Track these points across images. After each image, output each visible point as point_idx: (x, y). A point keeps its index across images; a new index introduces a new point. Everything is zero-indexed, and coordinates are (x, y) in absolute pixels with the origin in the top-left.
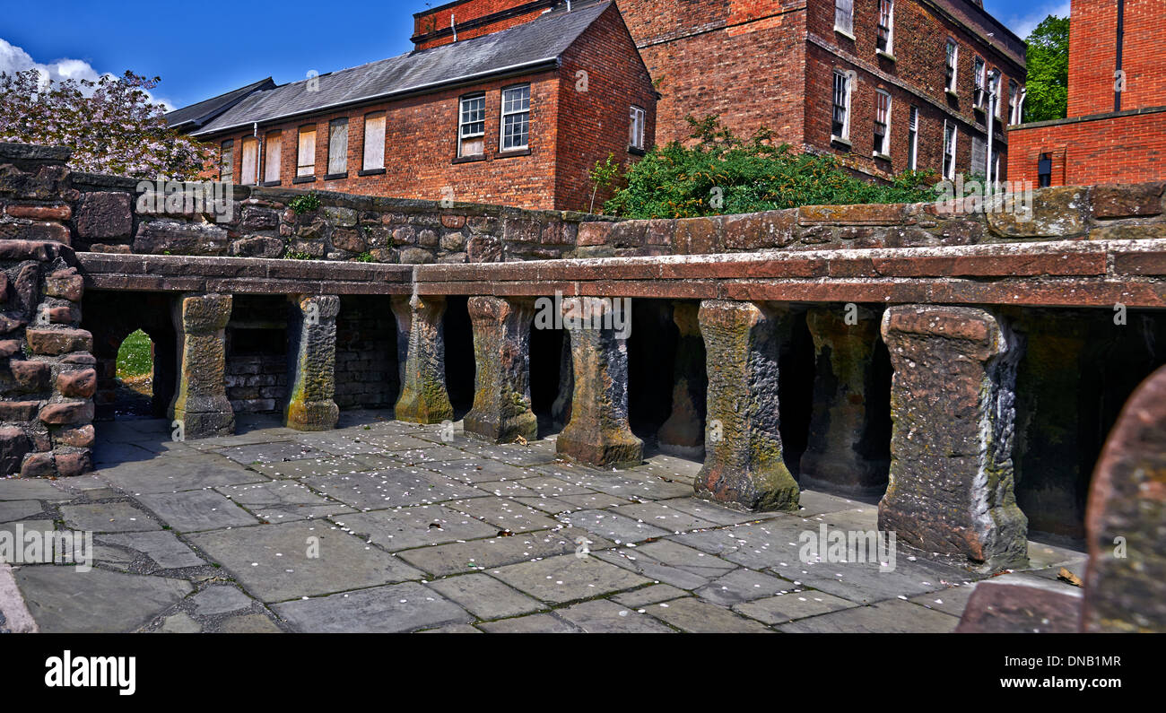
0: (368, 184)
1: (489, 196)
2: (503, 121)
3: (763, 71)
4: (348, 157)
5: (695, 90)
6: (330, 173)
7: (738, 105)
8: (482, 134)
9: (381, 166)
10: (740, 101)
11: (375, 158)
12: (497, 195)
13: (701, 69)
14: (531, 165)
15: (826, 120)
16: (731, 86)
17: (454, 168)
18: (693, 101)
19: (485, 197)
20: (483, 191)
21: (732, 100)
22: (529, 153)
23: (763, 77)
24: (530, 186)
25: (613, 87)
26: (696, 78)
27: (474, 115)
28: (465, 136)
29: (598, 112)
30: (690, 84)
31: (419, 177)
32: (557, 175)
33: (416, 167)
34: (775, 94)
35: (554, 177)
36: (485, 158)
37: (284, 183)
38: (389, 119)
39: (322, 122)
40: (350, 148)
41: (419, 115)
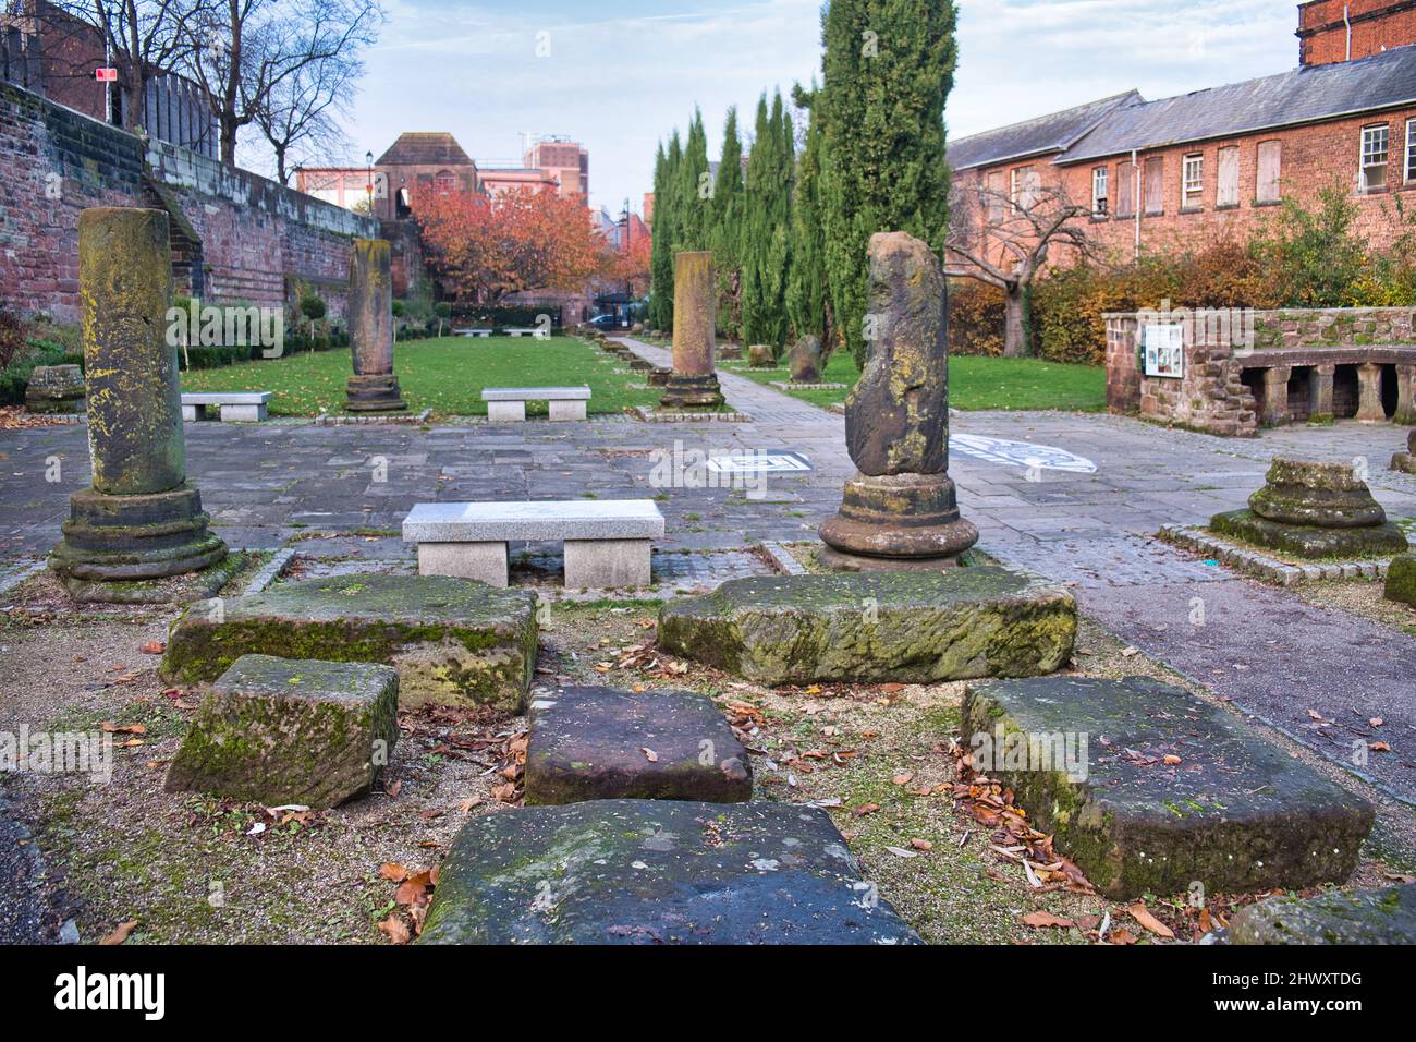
0: (1263, 216)
1: (1391, 229)
2: (1406, 152)
4: (1240, 188)
6: (1219, 204)
9: (1276, 198)
11: (1269, 188)
19: (1388, 231)
20: (1385, 225)
27: (1377, 145)
36: (1387, 189)
37: (1167, 213)
38: (1284, 149)
39: (1210, 151)
40: (1240, 178)
41: (1316, 145)
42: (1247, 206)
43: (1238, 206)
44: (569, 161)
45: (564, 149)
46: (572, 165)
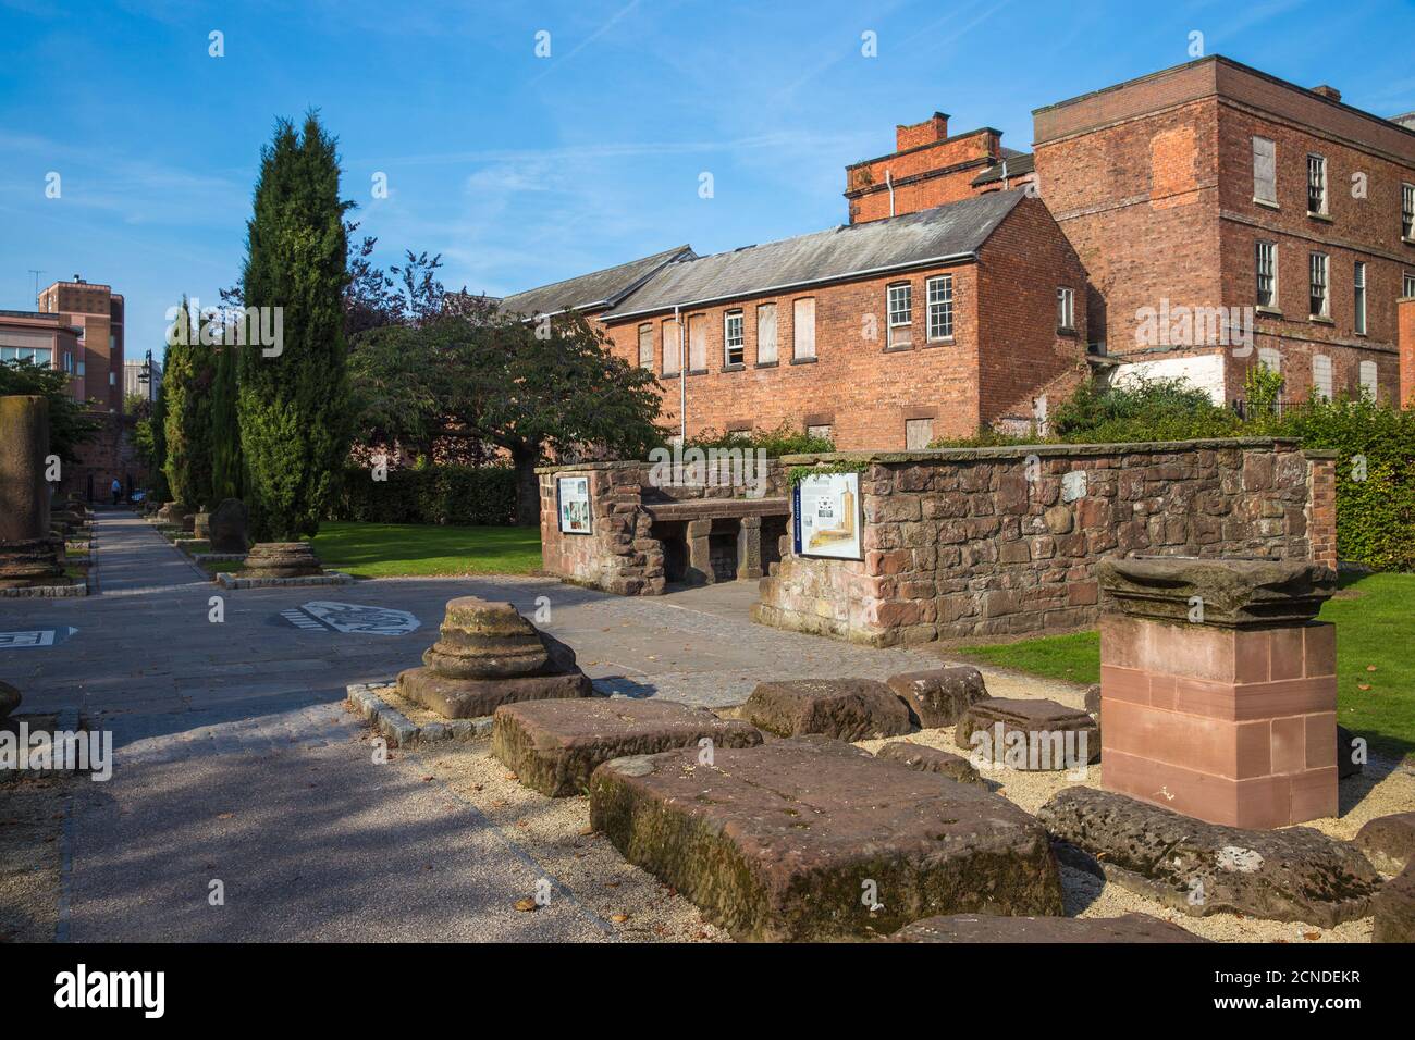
0: (801, 373)
1: (919, 386)
2: (929, 310)
3: (1185, 246)
4: (779, 345)
5: (1127, 263)
6: (760, 362)
7: (1166, 280)
8: (910, 323)
9: (813, 355)
10: (1167, 275)
11: (806, 345)
12: (927, 385)
13: (1130, 241)
14: (956, 356)
15: (1250, 292)
16: (1158, 261)
17: (885, 357)
18: (1126, 274)
19: (916, 388)
20: (913, 381)
21: (1160, 274)
22: (954, 342)
23: (1185, 253)
24: (956, 376)
25: (1036, 271)
26: (1126, 251)
27: (902, 304)
28: (894, 325)
29: (1021, 299)
30: (1121, 257)
31: (852, 367)
32: (980, 365)
33: (848, 357)
34: (1196, 270)
35: (977, 367)
36: (914, 347)
37: (711, 372)
38: (818, 306)
39: (749, 307)
40: (779, 335)
41: (848, 303)
42: (785, 364)
43: (778, 364)
44: (98, 306)
45: (90, 292)
46: (101, 311)
